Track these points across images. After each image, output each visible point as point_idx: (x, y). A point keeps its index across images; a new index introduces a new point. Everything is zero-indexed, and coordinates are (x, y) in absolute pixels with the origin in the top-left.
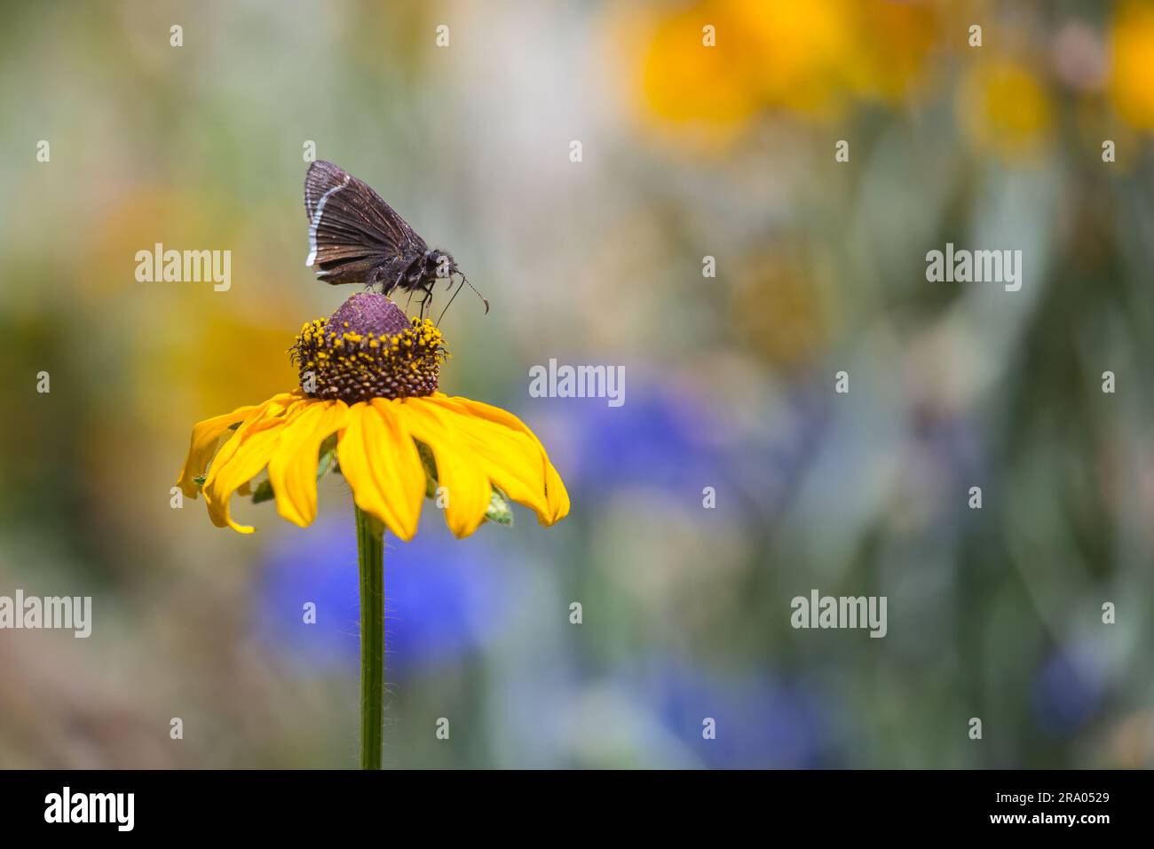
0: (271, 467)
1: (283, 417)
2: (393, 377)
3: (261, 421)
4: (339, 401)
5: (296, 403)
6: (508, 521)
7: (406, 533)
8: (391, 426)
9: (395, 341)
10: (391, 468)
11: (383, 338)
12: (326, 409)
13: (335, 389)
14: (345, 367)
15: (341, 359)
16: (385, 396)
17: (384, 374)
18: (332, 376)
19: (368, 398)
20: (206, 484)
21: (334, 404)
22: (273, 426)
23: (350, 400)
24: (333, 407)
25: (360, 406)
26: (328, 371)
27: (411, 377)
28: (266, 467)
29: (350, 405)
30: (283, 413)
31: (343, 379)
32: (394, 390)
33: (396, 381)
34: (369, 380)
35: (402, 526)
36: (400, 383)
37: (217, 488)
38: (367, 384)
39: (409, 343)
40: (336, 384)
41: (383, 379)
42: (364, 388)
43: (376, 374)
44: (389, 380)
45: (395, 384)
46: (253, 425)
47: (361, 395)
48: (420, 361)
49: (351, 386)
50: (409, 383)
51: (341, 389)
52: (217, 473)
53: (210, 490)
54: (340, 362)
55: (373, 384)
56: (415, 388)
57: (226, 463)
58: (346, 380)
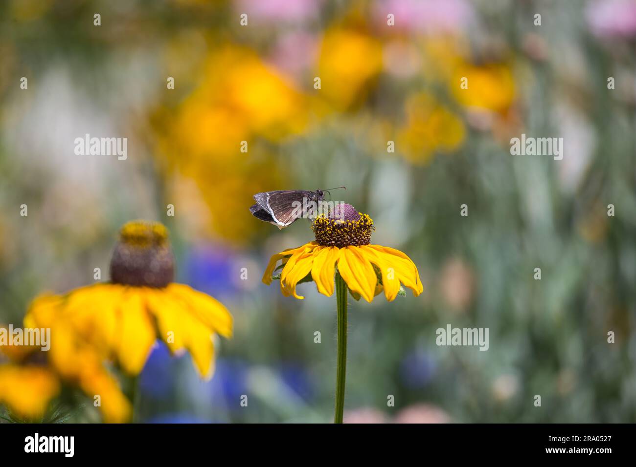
0: (313, 273)
1: (312, 253)
2: (357, 237)
3: (303, 255)
4: (335, 247)
5: (316, 248)
6: (404, 294)
7: (369, 299)
8: (359, 257)
9: (358, 223)
10: (363, 275)
11: (353, 222)
12: (329, 250)
13: (334, 242)
14: (338, 233)
15: (336, 230)
16: (354, 245)
17: (353, 236)
18: (332, 237)
19: (346, 246)
20: (283, 279)
21: (333, 248)
22: (308, 257)
23: (340, 247)
24: (333, 249)
25: (344, 249)
26: (330, 235)
27: (363, 237)
28: (310, 273)
29: (340, 249)
30: (312, 251)
31: (337, 238)
32: (357, 243)
33: (358, 239)
34: (347, 238)
35: (368, 297)
36: (359, 239)
37: (288, 282)
38: (347, 240)
39: (362, 224)
40: (334, 240)
41: (353, 238)
42: (345, 241)
43: (350, 236)
44: (355, 238)
45: (357, 240)
46: (300, 256)
47: (344, 244)
48: (366, 231)
49: (340, 241)
50: (362, 240)
51: (336, 242)
52: (287, 275)
53: (284, 282)
54: (336, 231)
55: (349, 240)
56: (364, 242)
57: (290, 271)
58: (338, 238)
